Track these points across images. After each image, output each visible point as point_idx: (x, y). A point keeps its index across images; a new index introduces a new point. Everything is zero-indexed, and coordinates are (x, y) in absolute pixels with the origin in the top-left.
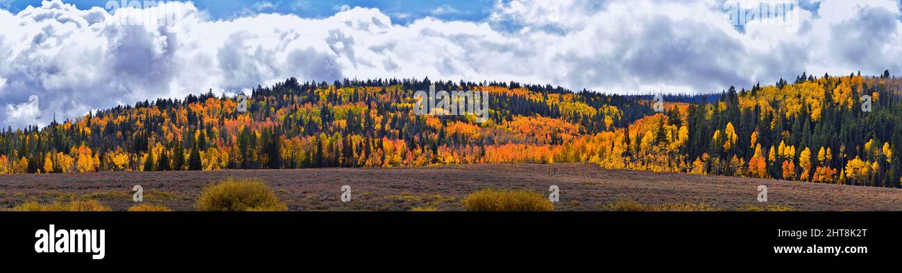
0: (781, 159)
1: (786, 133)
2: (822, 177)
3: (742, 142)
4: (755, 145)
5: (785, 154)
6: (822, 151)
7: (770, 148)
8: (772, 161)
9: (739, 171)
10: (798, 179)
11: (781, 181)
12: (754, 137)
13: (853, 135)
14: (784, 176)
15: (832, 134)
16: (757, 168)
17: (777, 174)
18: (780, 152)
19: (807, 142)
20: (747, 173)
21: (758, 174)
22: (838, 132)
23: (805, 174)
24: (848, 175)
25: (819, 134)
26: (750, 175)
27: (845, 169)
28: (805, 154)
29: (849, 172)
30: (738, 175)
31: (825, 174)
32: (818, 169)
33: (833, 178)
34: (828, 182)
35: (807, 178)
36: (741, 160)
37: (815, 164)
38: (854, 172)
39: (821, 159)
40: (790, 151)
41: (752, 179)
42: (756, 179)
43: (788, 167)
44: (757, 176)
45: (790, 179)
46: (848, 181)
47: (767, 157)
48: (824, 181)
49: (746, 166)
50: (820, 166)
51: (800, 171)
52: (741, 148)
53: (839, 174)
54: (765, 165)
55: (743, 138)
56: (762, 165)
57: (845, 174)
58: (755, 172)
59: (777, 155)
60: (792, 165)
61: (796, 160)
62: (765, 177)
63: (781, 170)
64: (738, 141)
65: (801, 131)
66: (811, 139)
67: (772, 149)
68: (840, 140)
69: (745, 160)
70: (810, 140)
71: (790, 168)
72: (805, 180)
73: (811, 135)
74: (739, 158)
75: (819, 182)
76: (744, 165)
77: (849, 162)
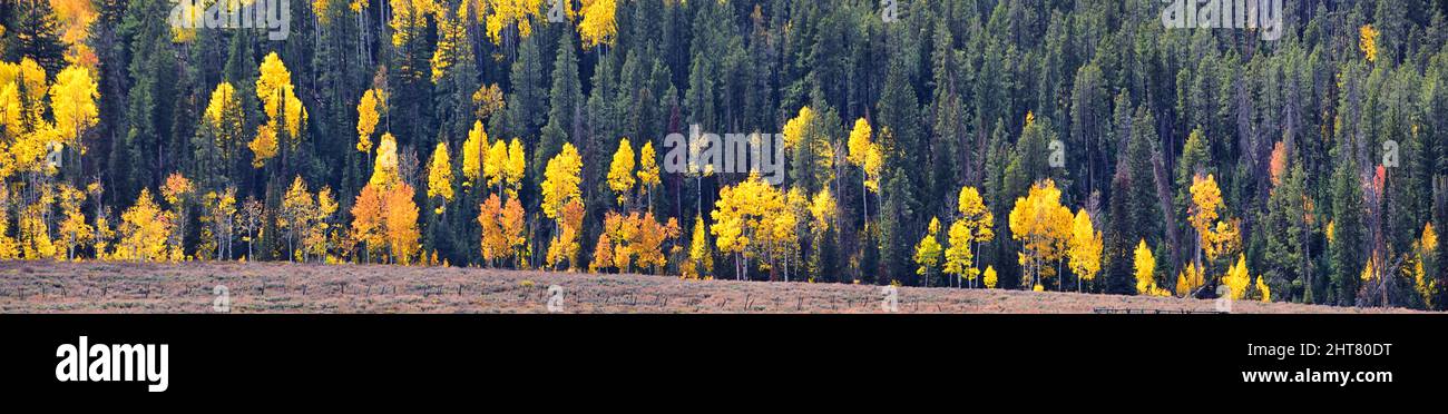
0: (473, 192)
1: (490, 95)
2: (627, 251)
3: (322, 127)
4: (376, 139)
5: (489, 170)
6: (624, 153)
7: (431, 149)
8: (438, 200)
9: (315, 240)
10: (538, 261)
11: (475, 274)
12: (369, 108)
13: (738, 91)
14: (487, 254)
15: (659, 91)
16: (383, 227)
17: (461, 245)
18: (470, 165)
19: (567, 126)
20: (348, 245)
21: (387, 250)
22: (682, 85)
23: (563, 244)
24: (720, 243)
25: (611, 93)
26: (360, 253)
27: (709, 221)
28: (563, 170)
29: (727, 231)
30: (313, 257)
31: (638, 239)
32: (612, 220)
33: (666, 252)
34: (650, 270)
35: (571, 256)
36: (323, 196)
37: (598, 204)
38: (746, 231)
39: (620, 186)
40: (506, 160)
41: (367, 270)
42: (380, 270)
43: (502, 221)
44: (385, 255)
45: (508, 263)
46: (724, 266)
47: (421, 185)
48: (633, 267)
49: (343, 219)
50: (619, 209)
51: (546, 230)
52: (320, 154)
53: (686, 239)
54: (415, 215)
55: (328, 114)
56: (402, 214)
57: (712, 240)
58: (375, 242)
59: (458, 179)
60: (513, 212)
61: (530, 192)
62: (415, 259)
63: (472, 230)
64: (310, 128)
65: (546, 83)
66: (584, 113)
67: (441, 153)
68: (686, 113)
69: (336, 196)
70: (577, 117)
71: (507, 223)
72: (564, 265)
73: (580, 95)
74: (313, 190)
75: (614, 270)
76: (336, 215)
77: (725, 192)
